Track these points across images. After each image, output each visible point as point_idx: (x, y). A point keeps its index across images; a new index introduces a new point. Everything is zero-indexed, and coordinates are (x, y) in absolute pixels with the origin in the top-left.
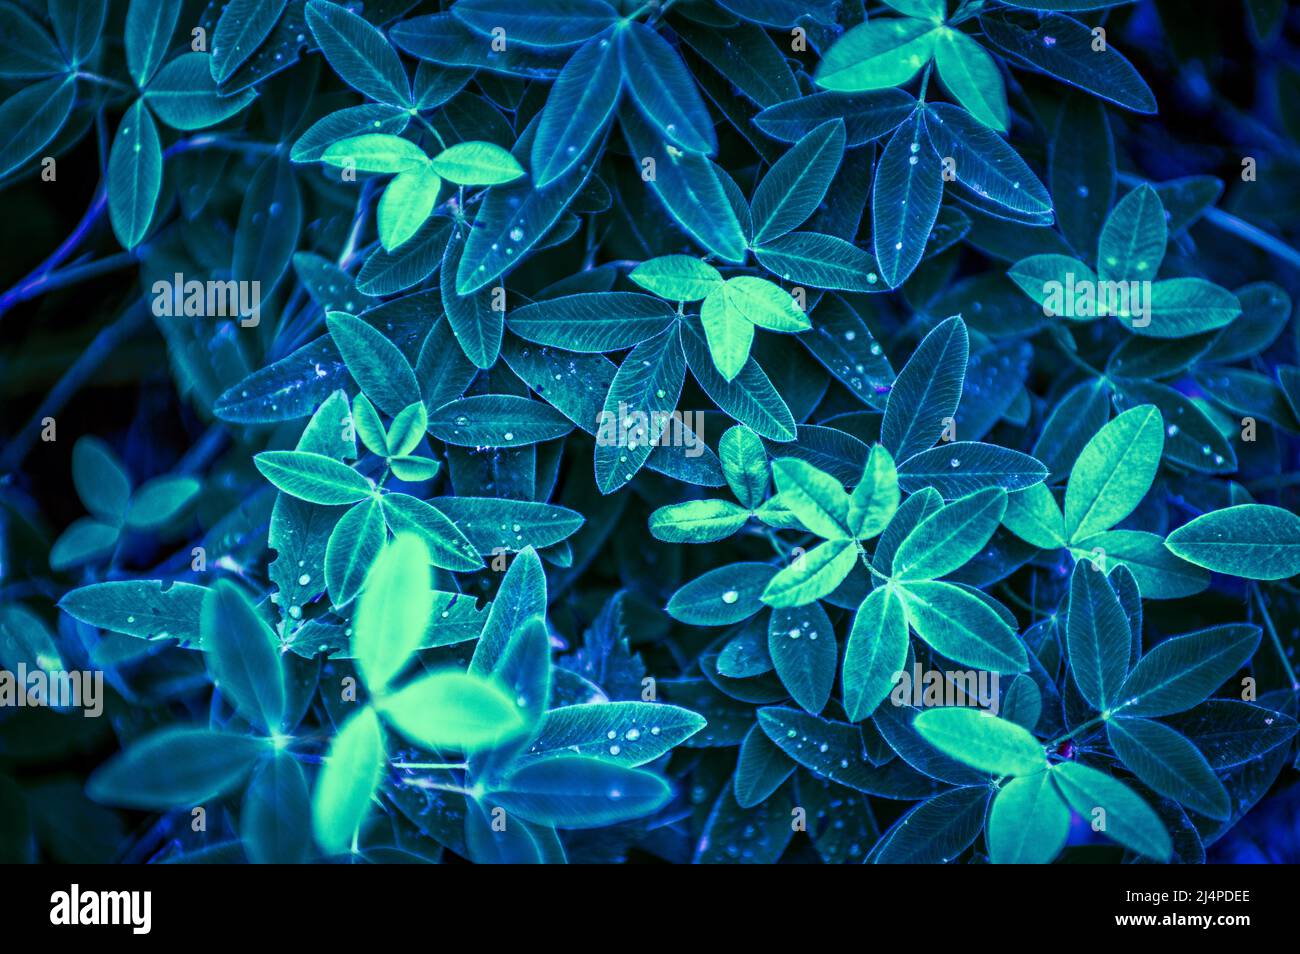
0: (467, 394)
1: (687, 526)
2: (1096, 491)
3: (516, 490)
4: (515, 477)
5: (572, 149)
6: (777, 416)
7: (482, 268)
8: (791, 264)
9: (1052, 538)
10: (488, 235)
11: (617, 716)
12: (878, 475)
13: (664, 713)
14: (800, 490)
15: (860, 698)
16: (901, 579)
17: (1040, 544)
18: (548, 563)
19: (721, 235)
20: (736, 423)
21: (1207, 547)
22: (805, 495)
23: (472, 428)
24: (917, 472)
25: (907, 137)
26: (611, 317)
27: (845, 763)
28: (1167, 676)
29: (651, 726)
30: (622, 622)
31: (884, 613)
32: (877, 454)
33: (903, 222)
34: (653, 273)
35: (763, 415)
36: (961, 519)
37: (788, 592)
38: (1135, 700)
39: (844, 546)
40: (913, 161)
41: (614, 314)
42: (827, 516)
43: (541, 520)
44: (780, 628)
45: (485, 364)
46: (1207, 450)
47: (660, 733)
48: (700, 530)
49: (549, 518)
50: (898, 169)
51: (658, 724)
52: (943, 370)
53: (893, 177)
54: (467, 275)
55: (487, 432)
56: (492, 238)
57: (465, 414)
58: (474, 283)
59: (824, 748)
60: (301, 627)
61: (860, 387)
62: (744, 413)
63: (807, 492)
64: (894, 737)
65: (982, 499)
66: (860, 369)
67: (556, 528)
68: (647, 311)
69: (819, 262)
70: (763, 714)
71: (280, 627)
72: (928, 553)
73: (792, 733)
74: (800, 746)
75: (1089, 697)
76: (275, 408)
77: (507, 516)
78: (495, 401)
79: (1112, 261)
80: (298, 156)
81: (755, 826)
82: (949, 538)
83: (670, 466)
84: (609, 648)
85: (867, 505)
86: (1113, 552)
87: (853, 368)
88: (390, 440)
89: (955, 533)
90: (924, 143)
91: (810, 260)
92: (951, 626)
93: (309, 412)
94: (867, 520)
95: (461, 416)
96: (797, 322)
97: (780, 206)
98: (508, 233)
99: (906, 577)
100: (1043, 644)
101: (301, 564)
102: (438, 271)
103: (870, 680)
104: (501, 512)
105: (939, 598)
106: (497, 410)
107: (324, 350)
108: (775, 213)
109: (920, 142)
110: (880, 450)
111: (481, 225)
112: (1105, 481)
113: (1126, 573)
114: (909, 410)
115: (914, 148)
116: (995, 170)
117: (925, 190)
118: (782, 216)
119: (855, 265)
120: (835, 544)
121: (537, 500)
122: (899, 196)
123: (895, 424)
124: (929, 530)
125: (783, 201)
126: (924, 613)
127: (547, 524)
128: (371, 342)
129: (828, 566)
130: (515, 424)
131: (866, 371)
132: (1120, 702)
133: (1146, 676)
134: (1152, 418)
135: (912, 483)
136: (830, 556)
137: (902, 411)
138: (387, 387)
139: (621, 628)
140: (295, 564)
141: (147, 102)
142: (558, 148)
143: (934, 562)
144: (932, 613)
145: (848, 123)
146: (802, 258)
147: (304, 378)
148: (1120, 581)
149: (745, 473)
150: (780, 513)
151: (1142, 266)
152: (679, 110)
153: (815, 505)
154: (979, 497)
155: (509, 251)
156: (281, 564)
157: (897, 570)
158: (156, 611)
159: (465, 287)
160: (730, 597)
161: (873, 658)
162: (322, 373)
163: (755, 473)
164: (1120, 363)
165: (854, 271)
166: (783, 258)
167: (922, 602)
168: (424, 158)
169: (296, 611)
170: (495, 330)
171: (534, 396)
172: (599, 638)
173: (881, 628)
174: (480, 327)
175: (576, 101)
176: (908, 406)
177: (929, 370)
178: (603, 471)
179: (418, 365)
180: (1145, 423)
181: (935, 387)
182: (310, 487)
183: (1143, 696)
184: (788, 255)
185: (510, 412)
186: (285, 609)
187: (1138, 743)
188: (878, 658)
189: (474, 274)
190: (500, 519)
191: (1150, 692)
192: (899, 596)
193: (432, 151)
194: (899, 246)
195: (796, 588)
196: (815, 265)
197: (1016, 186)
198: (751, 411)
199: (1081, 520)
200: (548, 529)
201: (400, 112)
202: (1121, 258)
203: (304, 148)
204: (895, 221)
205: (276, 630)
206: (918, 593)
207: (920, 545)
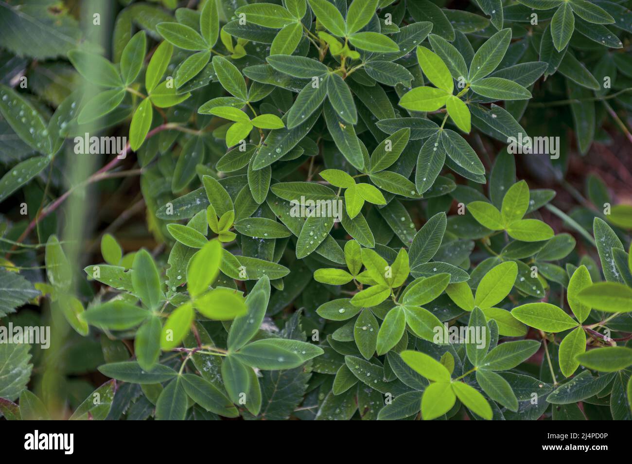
0: (252, 216)
1: (328, 277)
2: (488, 292)
3: (266, 258)
4: (266, 252)
5: (303, 117)
6: (369, 238)
7: (263, 161)
8: (383, 182)
9: (469, 307)
10: (267, 149)
11: (290, 345)
12: (402, 261)
13: (308, 346)
14: (371, 262)
15: (383, 346)
16: (406, 304)
17: (464, 308)
18: (274, 287)
19: (355, 158)
20: (352, 239)
21: (527, 316)
22: (373, 265)
23: (252, 230)
24: (420, 271)
25: (434, 140)
26: (311, 192)
27: (376, 381)
28: (502, 356)
29: (302, 351)
30: (300, 319)
31: (397, 316)
32: (402, 252)
33: (428, 171)
34: (329, 174)
35: (363, 237)
36: (432, 284)
37: (361, 301)
38: (489, 364)
39: (386, 289)
40: (435, 149)
41: (312, 192)
42: (380, 275)
43: (274, 269)
44: (359, 326)
45: (260, 201)
46: (534, 288)
47: (305, 354)
48: (333, 279)
49: (277, 269)
50: (429, 151)
51: (305, 350)
52: (435, 233)
53: (426, 154)
54: (257, 163)
55: (258, 232)
56: (269, 150)
57: (251, 224)
58: (259, 166)
59: (369, 374)
60: (175, 294)
61: (404, 238)
62: (356, 234)
63: (374, 264)
64: (395, 368)
65: (441, 277)
66: (405, 232)
67: (279, 273)
68: (326, 193)
69: (394, 184)
70: (347, 358)
71: (167, 293)
72: (418, 296)
73: (357, 367)
74: (359, 372)
75: (471, 360)
76: (179, 214)
77: (261, 266)
78: (262, 221)
79: (507, 209)
80: (201, 111)
81: (340, 409)
82: (426, 291)
83: (325, 253)
84: (294, 328)
85: (396, 273)
86: (492, 316)
87: (402, 231)
88: (220, 224)
89: (429, 289)
90: (440, 143)
91: (390, 182)
92: (422, 324)
93: (191, 217)
94: (396, 280)
95: (249, 224)
96: (381, 201)
97: (381, 159)
98: (276, 149)
99: (408, 304)
100: (460, 349)
101: (179, 271)
102: (248, 165)
103: (388, 340)
104: (258, 264)
105: (419, 313)
106: (263, 224)
107: (201, 194)
108: (379, 162)
109: (439, 143)
110: (404, 251)
111: (266, 145)
112: (492, 288)
113: (495, 323)
114: (420, 246)
115: (436, 145)
116: (465, 157)
117: (438, 161)
118: (382, 163)
119: (408, 187)
120: (382, 287)
121: (273, 262)
122: (427, 161)
123: (414, 251)
124: (419, 287)
125: (383, 157)
126: (413, 319)
127: (276, 271)
128: (219, 189)
129: (378, 294)
130: (269, 231)
131: (407, 233)
132: (483, 364)
133: (494, 355)
134: (514, 267)
135: (418, 275)
136: (380, 291)
137: (417, 246)
138: (222, 209)
139: (300, 321)
140: (177, 271)
141: (150, 99)
142: (298, 115)
143: (419, 300)
144: (416, 319)
145: (412, 132)
146: (387, 181)
147: (191, 204)
148: (492, 325)
149: (353, 260)
150: (365, 278)
151: (518, 212)
152: (346, 107)
153: (376, 270)
154: (440, 277)
155: (275, 156)
156: (171, 270)
157: (405, 301)
158: (121, 279)
159: (255, 167)
160: (342, 311)
161: (390, 333)
162: (198, 203)
163: (357, 259)
164: (506, 251)
165: (406, 189)
166: (380, 180)
167: (413, 314)
168: (248, 119)
169: (174, 289)
170: (265, 189)
171: (278, 220)
172: (291, 325)
173: (395, 322)
174: (260, 188)
175: (307, 100)
176: (420, 244)
177: (430, 231)
178: (299, 250)
179: (235, 203)
180: (511, 268)
181: (431, 239)
182: (187, 240)
183: (492, 363)
184: (382, 179)
185: (268, 226)
186: (170, 287)
187: (488, 380)
188: (392, 333)
189: (260, 163)
190: (258, 267)
191: (494, 361)
192: (404, 310)
193: (252, 117)
194: (425, 179)
195: (364, 300)
196: (392, 184)
197: (472, 163)
198: (358, 235)
199: (481, 302)
200: (276, 273)
201: (242, 101)
202: (511, 208)
203: (203, 109)
204: (424, 170)
205: (165, 294)
206: (412, 311)
207: (415, 292)
